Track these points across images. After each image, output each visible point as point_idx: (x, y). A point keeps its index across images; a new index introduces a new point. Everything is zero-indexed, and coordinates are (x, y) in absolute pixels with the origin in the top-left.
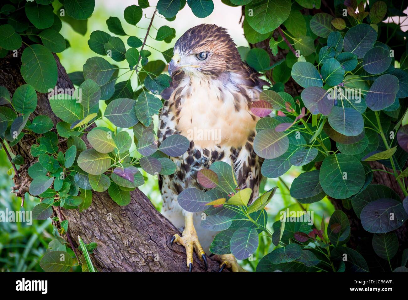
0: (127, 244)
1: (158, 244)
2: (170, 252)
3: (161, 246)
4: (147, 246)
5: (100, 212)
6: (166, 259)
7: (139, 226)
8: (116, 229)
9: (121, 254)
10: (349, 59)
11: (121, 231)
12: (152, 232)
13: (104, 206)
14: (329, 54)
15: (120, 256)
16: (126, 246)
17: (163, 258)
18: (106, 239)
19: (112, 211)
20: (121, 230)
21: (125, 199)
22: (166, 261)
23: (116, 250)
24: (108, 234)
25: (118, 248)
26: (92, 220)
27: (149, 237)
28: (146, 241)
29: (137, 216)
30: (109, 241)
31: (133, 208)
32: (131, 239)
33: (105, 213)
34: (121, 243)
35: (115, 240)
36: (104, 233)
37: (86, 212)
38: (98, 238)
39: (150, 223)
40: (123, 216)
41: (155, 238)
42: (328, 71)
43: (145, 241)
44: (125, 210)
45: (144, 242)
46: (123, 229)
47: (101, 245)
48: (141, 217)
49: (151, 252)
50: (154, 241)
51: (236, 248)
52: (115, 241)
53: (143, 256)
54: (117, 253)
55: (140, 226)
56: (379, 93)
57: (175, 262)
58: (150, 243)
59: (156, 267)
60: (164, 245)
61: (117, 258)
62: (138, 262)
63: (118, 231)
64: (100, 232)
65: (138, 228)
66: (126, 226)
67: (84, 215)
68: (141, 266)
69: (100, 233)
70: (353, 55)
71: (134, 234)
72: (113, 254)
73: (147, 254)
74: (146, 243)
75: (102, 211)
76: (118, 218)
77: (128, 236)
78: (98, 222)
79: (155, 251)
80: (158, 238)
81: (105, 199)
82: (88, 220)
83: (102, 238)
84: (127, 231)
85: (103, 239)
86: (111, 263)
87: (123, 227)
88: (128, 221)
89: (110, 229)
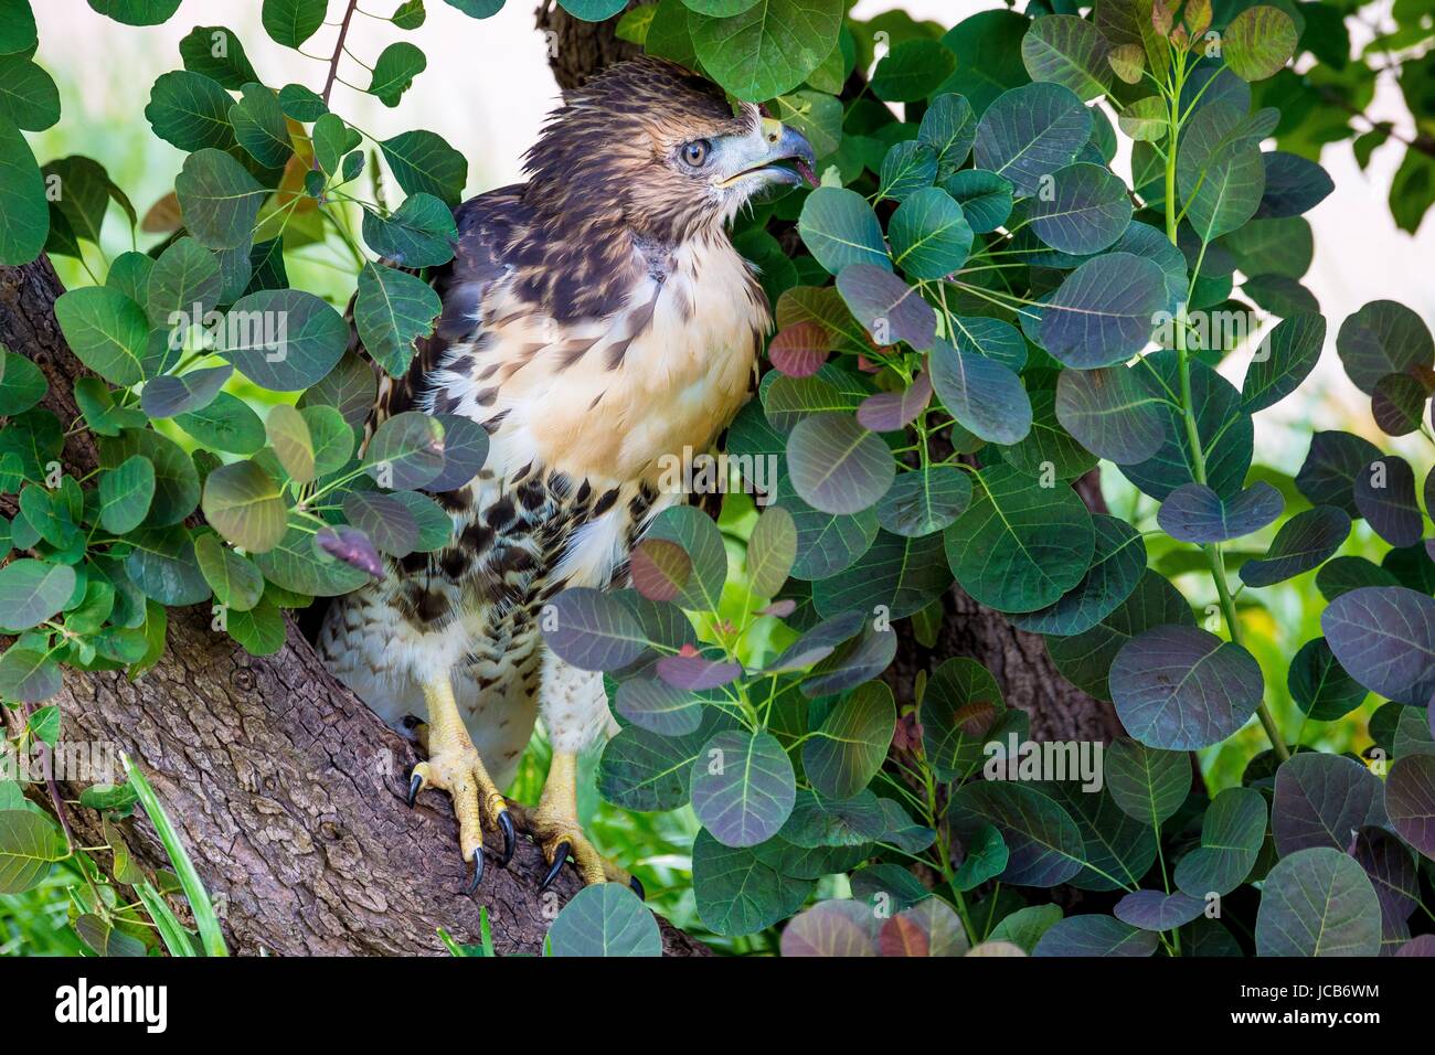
0: (251, 785)
1: (358, 780)
2: (394, 806)
3: (368, 787)
4: (317, 789)
5: (163, 677)
6: (381, 830)
7: (293, 720)
8: (214, 732)
9: (228, 818)
10: (985, 194)
11: (233, 739)
12: (337, 742)
13: (176, 655)
14: (916, 167)
15: (225, 822)
16: (247, 789)
17: (372, 828)
18: (182, 767)
19: (206, 672)
20: (233, 734)
21: (270, 635)
22: (384, 838)
23: (215, 804)
24: (189, 750)
25: (219, 795)
26: (136, 704)
27: (328, 757)
28: (318, 772)
29: (288, 689)
30: (189, 773)
31: (275, 662)
32: (266, 766)
33: (180, 680)
34: (230, 781)
35: (210, 770)
36: (174, 748)
37: (114, 676)
38: (155, 764)
39: (329, 710)
40: (243, 689)
41: (346, 761)
42: (918, 229)
43: (313, 771)
44: (249, 668)
45: (310, 776)
46: (238, 732)
47: (161, 786)
48: (300, 691)
49: (333, 809)
50: (342, 771)
51: (710, 800)
52: (209, 775)
53: (303, 824)
54: (216, 812)
55: (297, 722)
56: (1087, 312)
57: (410, 841)
58: (329, 777)
59: (348, 856)
60: (375, 784)
61: (217, 830)
62: (285, 844)
63: (220, 741)
64: (162, 744)
65: (290, 727)
66: (250, 722)
67: (106, 687)
68: (297, 855)
69: (162, 749)
70: (1000, 180)
71: (276, 748)
72: (201, 816)
73: (321, 814)
74: (316, 778)
75: (168, 673)
76: (223, 695)
77: (256, 755)
78: (155, 710)
79: (349, 803)
80: (355, 759)
81: (180, 633)
82: (122, 704)
83: (167, 763)
84: (252, 740)
85: (169, 767)
86: (193, 848)
87: (241, 727)
88: (258, 704)
89: (194, 734)
